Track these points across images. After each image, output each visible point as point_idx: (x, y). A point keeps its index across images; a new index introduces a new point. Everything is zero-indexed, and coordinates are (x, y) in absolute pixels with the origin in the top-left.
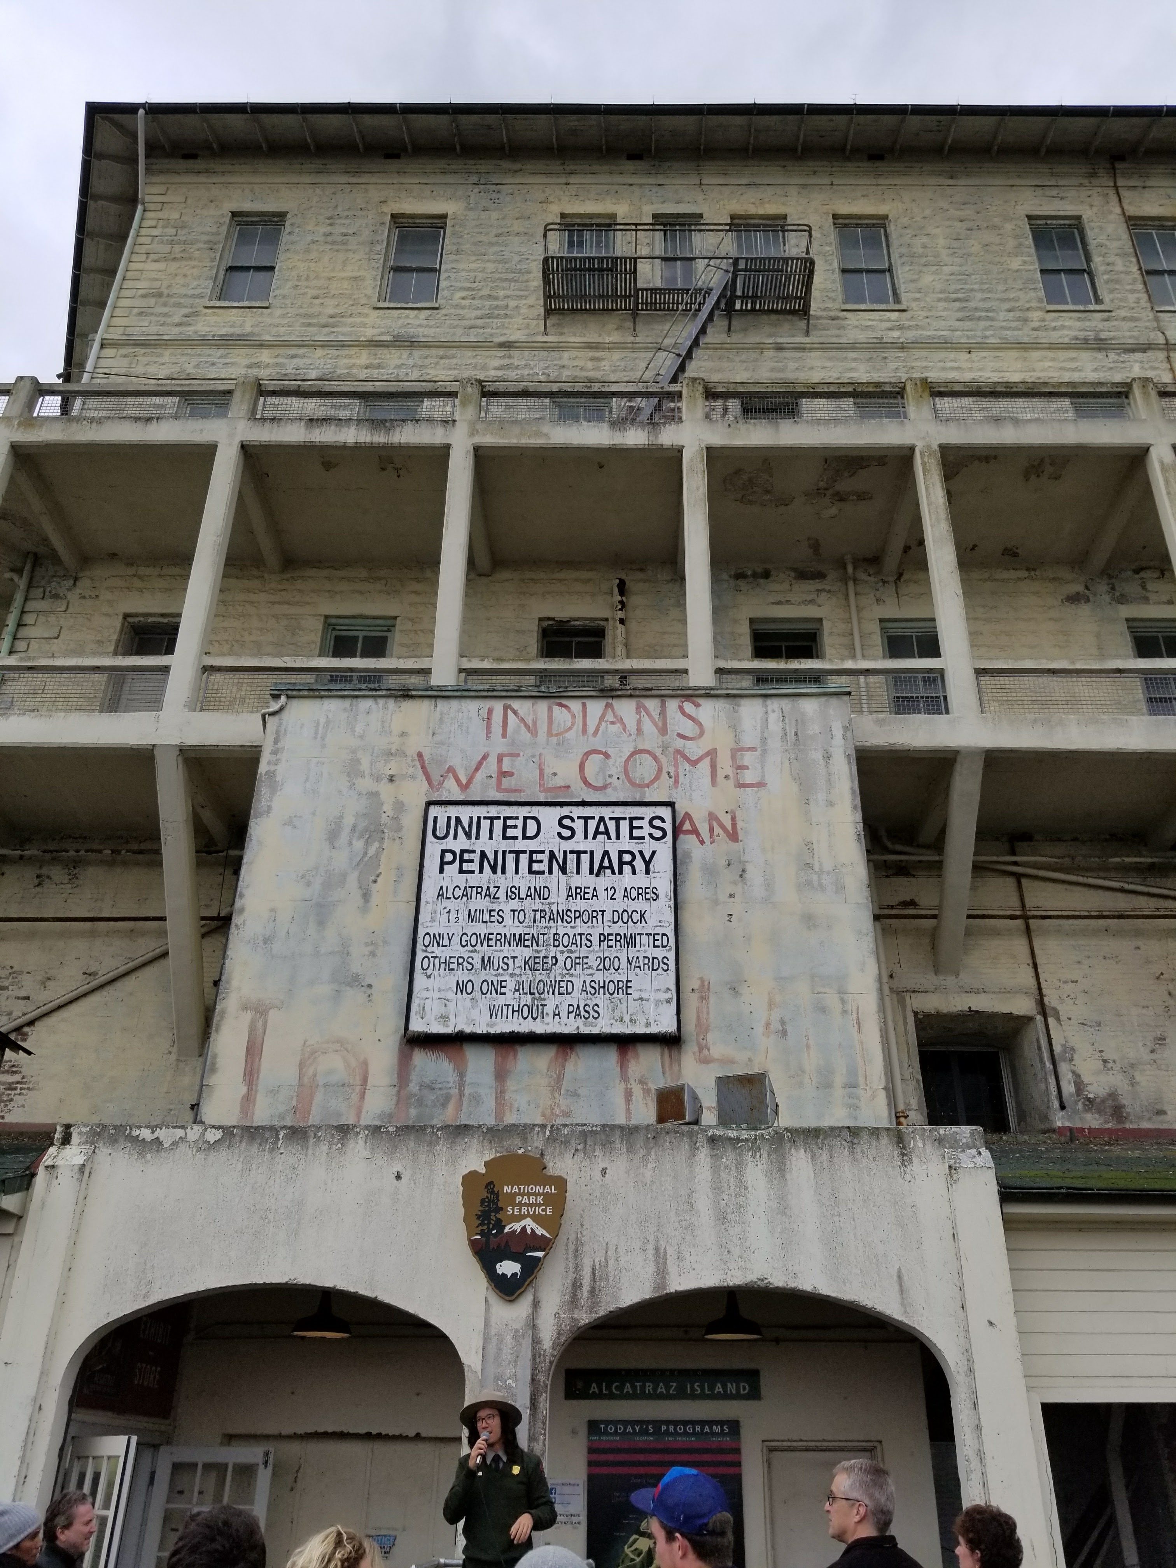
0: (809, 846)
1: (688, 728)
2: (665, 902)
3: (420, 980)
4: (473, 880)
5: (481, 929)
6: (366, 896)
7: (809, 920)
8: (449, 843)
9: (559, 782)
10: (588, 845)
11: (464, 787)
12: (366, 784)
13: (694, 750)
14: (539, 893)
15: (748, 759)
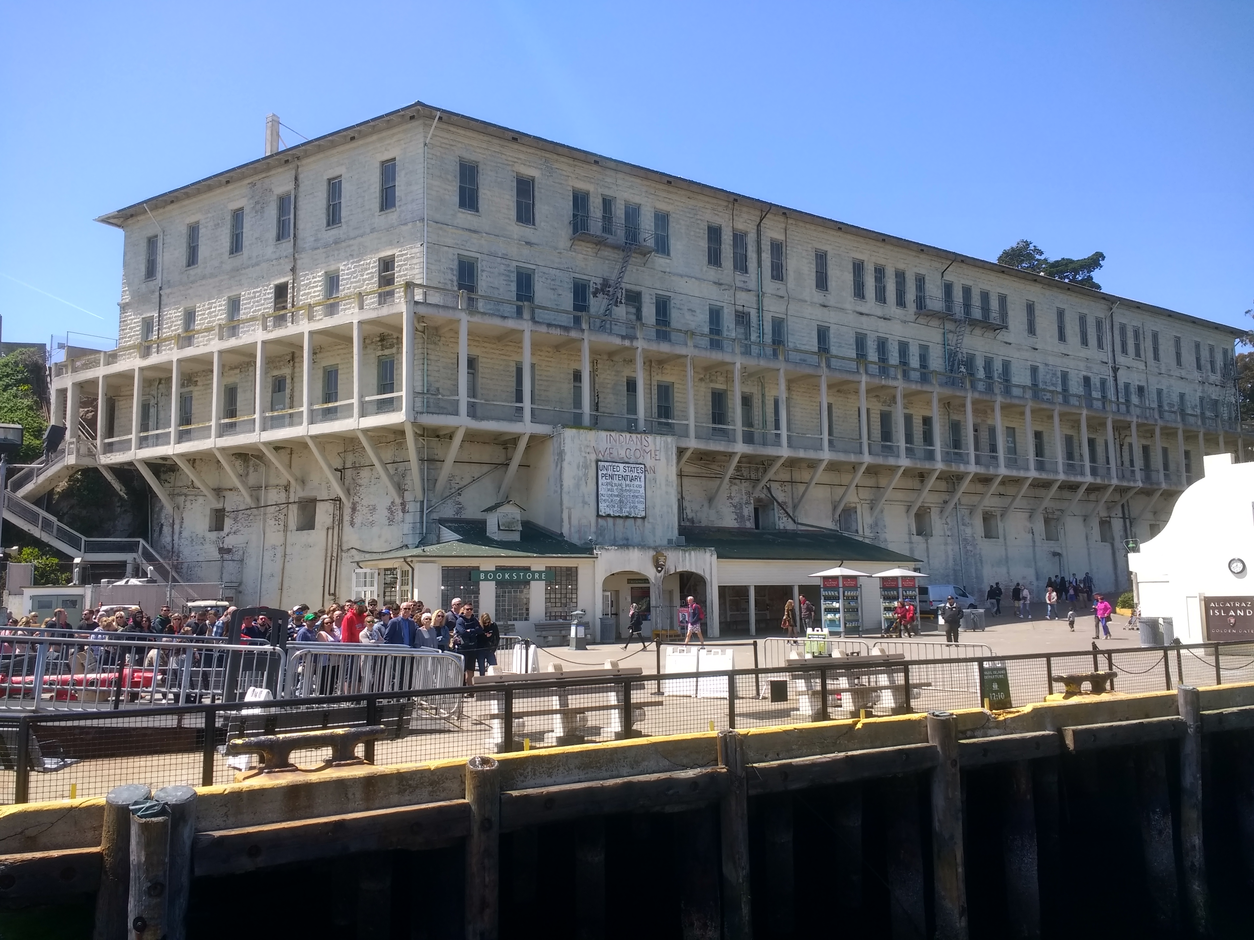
0: (668, 475)
1: (645, 443)
2: (643, 488)
3: (600, 504)
4: (608, 481)
5: (610, 493)
6: (586, 483)
7: (667, 493)
8: (603, 472)
9: (621, 456)
10: (629, 474)
11: (603, 456)
12: (584, 454)
13: (647, 450)
14: (621, 485)
15: (657, 453)
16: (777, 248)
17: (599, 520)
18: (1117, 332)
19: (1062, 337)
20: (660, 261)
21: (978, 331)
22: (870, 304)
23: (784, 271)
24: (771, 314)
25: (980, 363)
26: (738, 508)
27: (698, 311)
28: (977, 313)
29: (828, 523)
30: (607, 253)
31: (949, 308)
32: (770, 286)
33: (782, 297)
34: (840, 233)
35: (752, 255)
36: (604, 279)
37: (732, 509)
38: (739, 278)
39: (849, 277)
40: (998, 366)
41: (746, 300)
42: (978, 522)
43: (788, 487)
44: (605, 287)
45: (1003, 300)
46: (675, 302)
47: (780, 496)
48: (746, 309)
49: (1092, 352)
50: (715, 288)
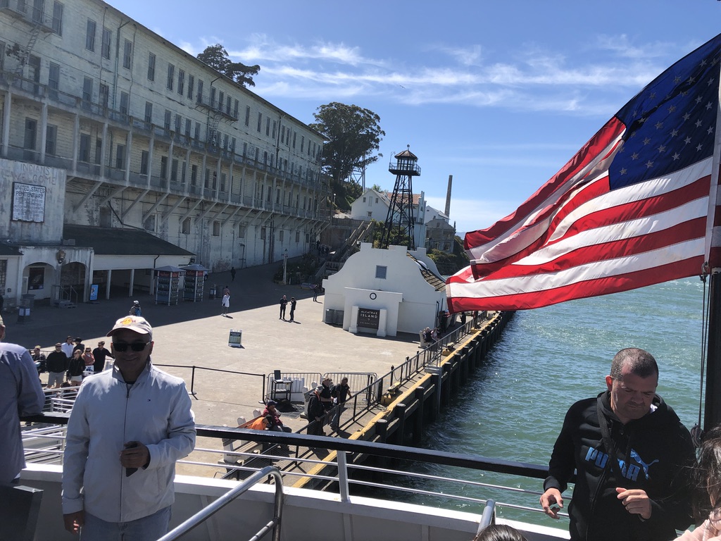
0: (59, 195)
1: (47, 172)
2: (43, 203)
3: (14, 212)
4: (20, 196)
5: (21, 205)
6: (5, 197)
7: (58, 207)
8: (17, 190)
9: (30, 180)
10: (35, 193)
11: (18, 179)
12: (5, 177)
13: (48, 177)
14: (29, 200)
15: (54, 180)
16: (129, 46)
17: (12, 223)
18: (281, 130)
19: (259, 130)
20: (55, 39)
21: (223, 120)
22: (174, 94)
23: (131, 62)
24: (121, 90)
25: (222, 138)
26: (90, 213)
27: (77, 79)
28: (225, 110)
29: (139, 225)
30: (20, 25)
31: (212, 104)
32: (122, 72)
33: (129, 80)
34: (164, 46)
35: (113, 48)
36: (16, 44)
37: (87, 214)
38: (104, 61)
39: (166, 75)
40: (230, 140)
41: (107, 78)
42: (211, 227)
43: (120, 202)
44: (16, 49)
45: (237, 102)
46: (63, 69)
47: (115, 207)
48: (107, 84)
49: (269, 139)
50: (88, 65)
